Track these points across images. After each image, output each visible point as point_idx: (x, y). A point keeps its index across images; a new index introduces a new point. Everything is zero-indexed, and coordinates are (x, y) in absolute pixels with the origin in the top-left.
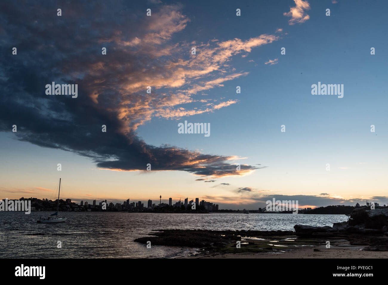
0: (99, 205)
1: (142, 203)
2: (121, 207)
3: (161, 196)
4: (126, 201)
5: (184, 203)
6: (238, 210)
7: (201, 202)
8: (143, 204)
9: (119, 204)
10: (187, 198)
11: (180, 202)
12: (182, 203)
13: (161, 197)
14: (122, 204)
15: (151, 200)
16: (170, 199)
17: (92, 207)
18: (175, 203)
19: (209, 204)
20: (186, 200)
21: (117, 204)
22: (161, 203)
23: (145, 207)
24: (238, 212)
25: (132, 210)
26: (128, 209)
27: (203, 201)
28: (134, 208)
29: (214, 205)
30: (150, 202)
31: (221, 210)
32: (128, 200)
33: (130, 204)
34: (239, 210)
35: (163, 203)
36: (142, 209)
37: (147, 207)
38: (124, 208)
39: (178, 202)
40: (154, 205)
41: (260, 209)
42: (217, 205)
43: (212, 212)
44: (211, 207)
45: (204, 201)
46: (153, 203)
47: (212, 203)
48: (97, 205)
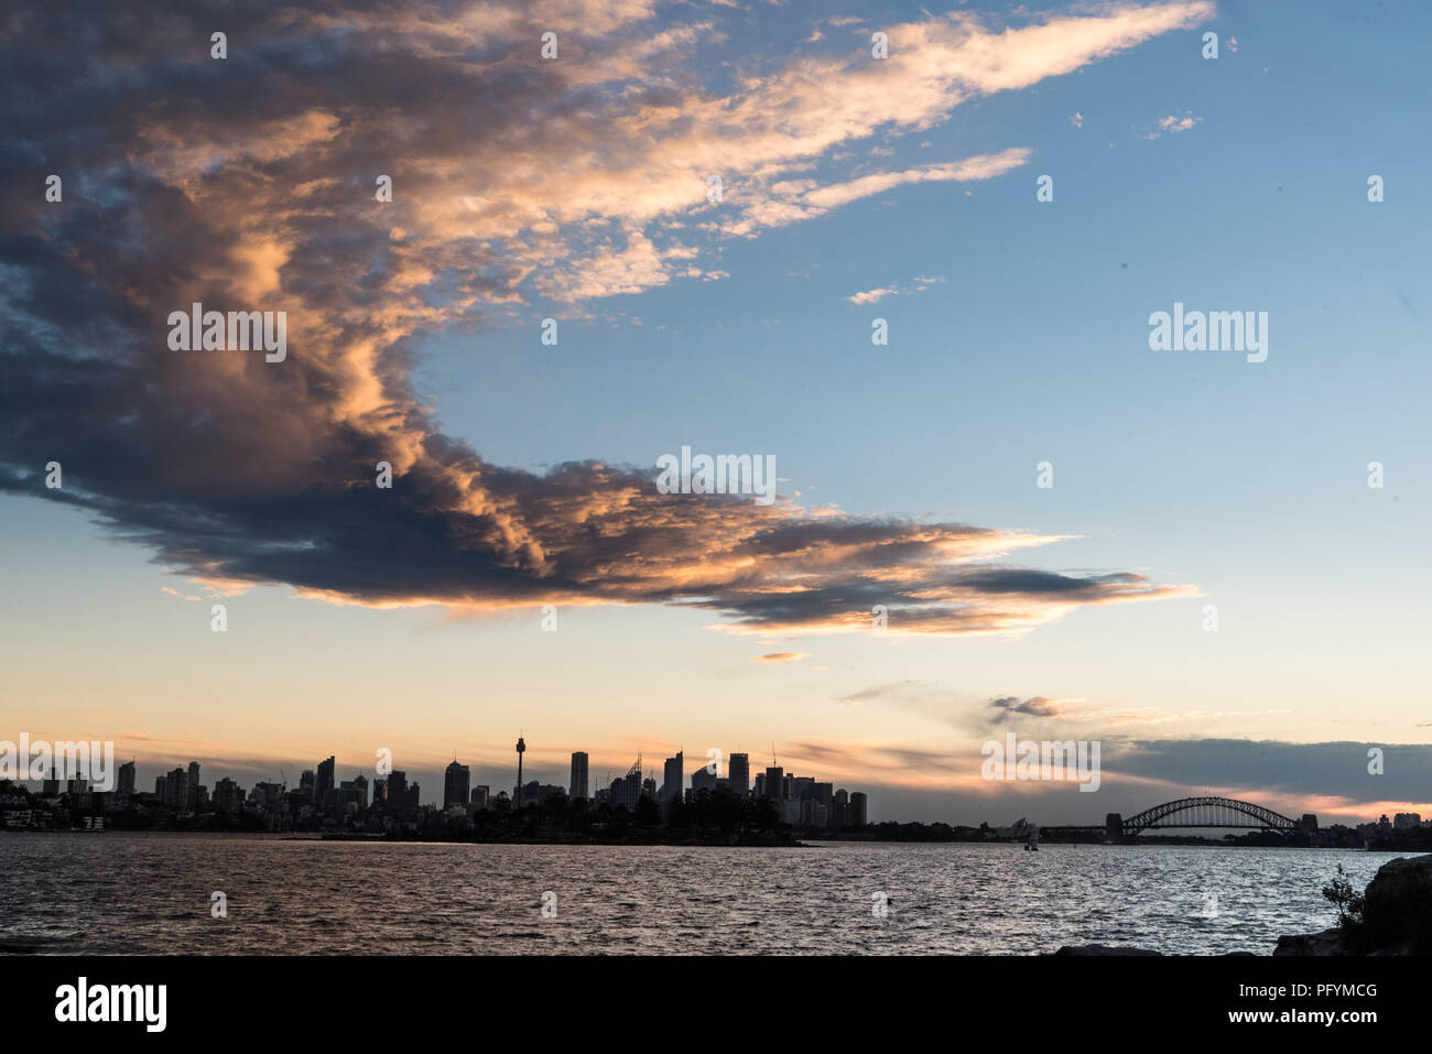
0: (152, 790)
1: (410, 785)
2: (287, 807)
3: (521, 741)
4: (315, 772)
5: (659, 784)
6: (984, 826)
7: (760, 778)
8: (416, 788)
9: (276, 787)
10: (680, 756)
11: (634, 777)
12: (650, 783)
13: (521, 747)
14: (288, 790)
15: (462, 763)
16: (580, 760)
17: (111, 805)
18: (605, 785)
19: (813, 790)
20: (674, 765)
21: (262, 785)
22: (525, 782)
23: (426, 808)
24: (983, 835)
25: (350, 825)
26: (326, 816)
27: (774, 773)
28: (364, 813)
29: (842, 793)
30: (457, 775)
31: (883, 824)
32: (327, 767)
33: (337, 785)
34: (990, 826)
35: (534, 785)
36: (413, 820)
37: (440, 806)
38: (305, 810)
39: (624, 778)
40: (481, 792)
41: (1114, 820)
42: (859, 798)
43: (827, 834)
44: (819, 806)
45: (780, 770)
46: (473, 785)
47: (830, 786)
48: (143, 794)
